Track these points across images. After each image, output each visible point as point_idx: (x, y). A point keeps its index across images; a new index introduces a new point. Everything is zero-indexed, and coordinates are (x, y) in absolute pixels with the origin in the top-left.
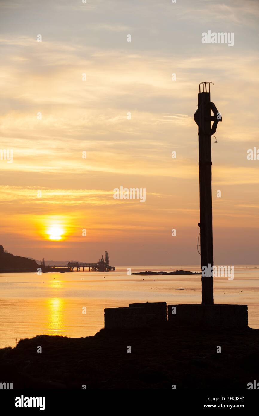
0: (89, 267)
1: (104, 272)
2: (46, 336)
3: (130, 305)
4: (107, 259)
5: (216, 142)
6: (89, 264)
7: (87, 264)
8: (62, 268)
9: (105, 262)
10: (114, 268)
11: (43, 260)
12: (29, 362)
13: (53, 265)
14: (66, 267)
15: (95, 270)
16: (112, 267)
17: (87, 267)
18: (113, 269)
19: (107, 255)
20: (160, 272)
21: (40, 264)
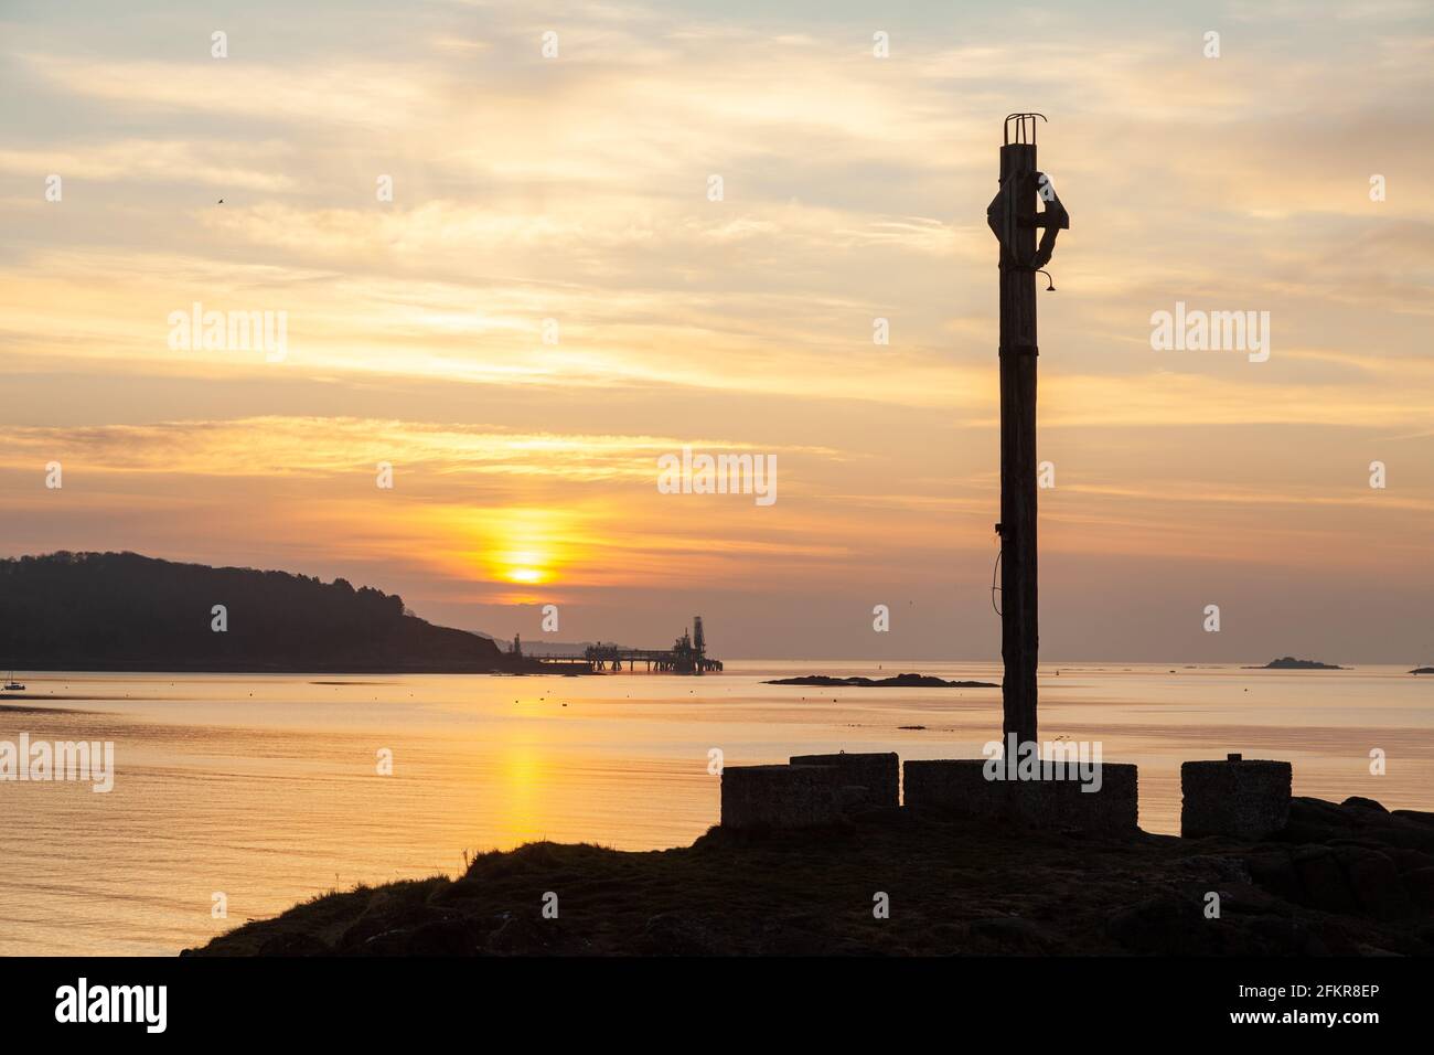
0: (649, 661)
1: (690, 674)
2: (550, 844)
3: (792, 759)
4: (699, 640)
5: (1051, 289)
6: (648, 653)
7: (641, 653)
8: (570, 662)
9: (693, 646)
10: (720, 666)
11: (517, 640)
12: (506, 916)
13: (543, 653)
14: (582, 659)
15: (664, 671)
16: (713, 662)
17: (640, 660)
18: (715, 667)
19: (698, 626)
20: (851, 679)
21: (508, 651)
